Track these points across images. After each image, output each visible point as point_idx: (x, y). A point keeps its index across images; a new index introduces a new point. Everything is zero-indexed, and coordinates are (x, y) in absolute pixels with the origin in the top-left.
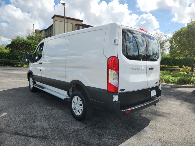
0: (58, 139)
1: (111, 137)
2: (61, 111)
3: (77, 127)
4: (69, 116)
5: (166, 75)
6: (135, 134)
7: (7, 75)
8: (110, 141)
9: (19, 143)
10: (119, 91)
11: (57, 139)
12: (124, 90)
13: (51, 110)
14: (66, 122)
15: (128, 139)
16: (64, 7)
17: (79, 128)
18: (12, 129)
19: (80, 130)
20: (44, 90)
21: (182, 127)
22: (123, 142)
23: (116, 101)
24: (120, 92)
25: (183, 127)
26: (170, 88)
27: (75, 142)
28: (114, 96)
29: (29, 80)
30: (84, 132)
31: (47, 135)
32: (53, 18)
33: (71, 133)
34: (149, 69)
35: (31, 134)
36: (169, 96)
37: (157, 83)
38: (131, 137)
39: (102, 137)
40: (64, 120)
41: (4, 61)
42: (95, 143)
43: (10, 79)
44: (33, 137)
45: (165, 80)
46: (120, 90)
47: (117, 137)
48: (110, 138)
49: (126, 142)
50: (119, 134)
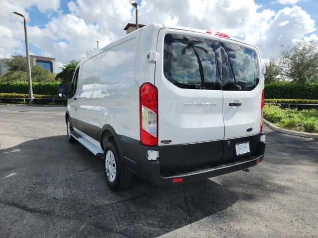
0: (65, 217)
1: (151, 222)
2: (94, 174)
3: (106, 200)
4: (103, 182)
5: (311, 116)
6: (197, 219)
7: (51, 117)
8: (146, 228)
9: (7, 219)
10: (160, 144)
11: (63, 217)
12: (170, 141)
13: (81, 171)
14: (93, 191)
15: (179, 228)
16: (136, 10)
17: (106, 202)
18: (10, 197)
19: (107, 205)
20: (79, 140)
21: (297, 214)
22: (168, 232)
23: (152, 161)
24: (162, 144)
25: (301, 214)
26: (312, 141)
27: (89, 224)
28: (149, 152)
29: (67, 124)
30: (111, 209)
31: (54, 209)
32: (126, 29)
33: (90, 210)
34: (230, 105)
35: (31, 207)
36: (302, 156)
37: (249, 130)
38: (186, 225)
39: (136, 219)
40: (91, 188)
41: (54, 98)
42: (119, 229)
43: (51, 124)
44: (31, 211)
45: (305, 126)
46: (162, 142)
47: (161, 224)
48: (148, 223)
49: (172, 232)
50: (168, 217)
